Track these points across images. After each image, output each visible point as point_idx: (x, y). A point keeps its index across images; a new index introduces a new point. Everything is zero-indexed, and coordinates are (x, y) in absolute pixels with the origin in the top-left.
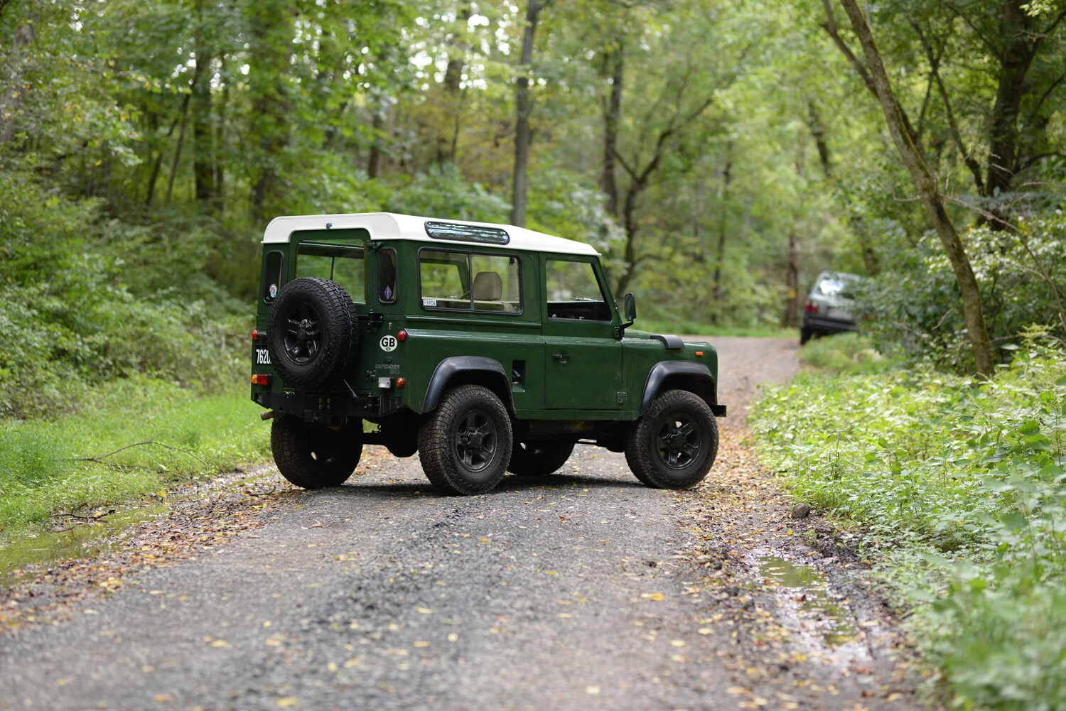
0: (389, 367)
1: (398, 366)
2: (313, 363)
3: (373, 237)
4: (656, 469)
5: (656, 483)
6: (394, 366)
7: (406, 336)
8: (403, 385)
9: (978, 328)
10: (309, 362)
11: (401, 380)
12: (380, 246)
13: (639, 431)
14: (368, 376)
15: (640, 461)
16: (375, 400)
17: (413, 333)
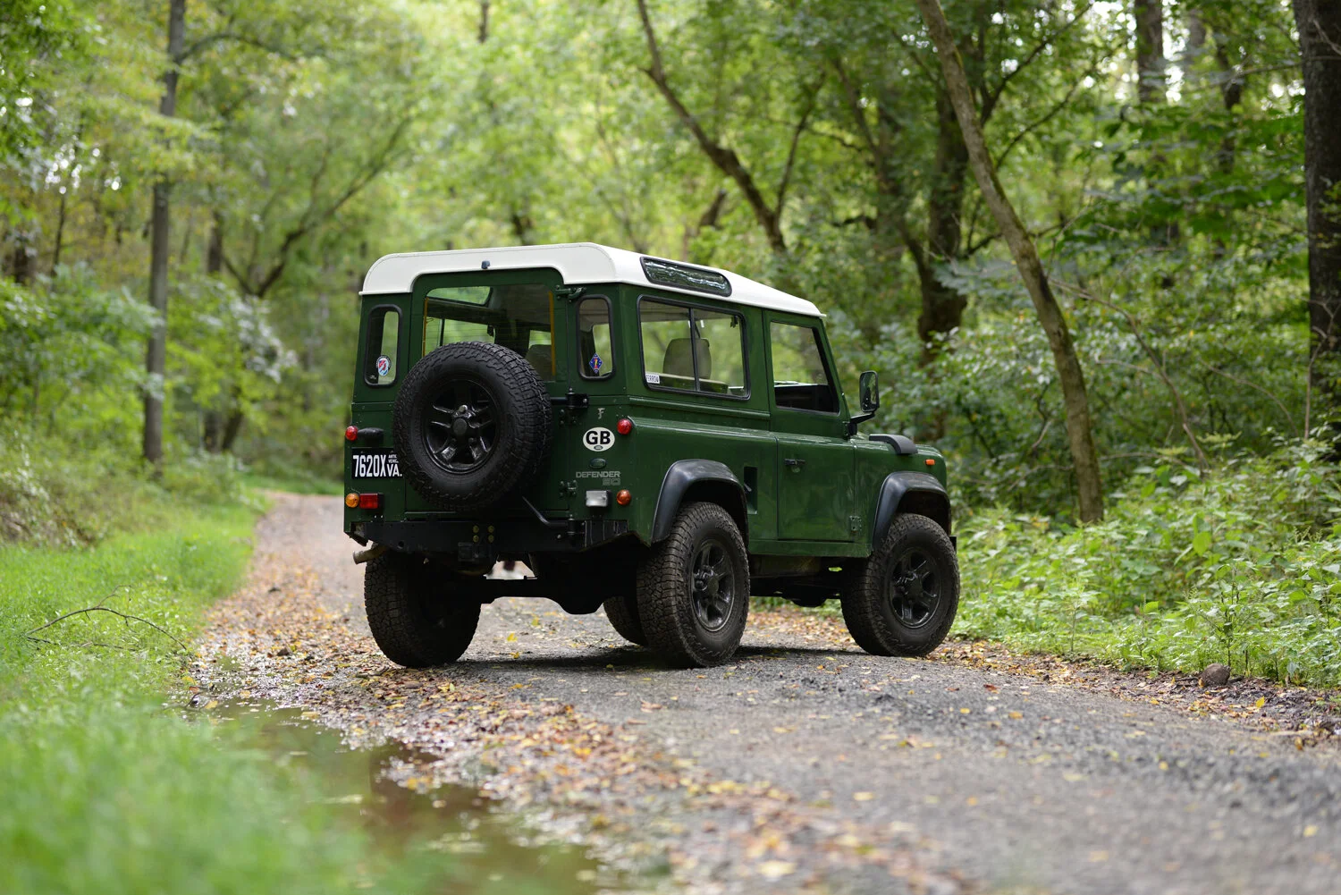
0: (602, 475)
1: (618, 473)
2: (485, 472)
3: (567, 281)
4: (889, 627)
5: (888, 648)
6: (610, 474)
7: (631, 427)
8: (627, 503)
9: (1086, 445)
10: (471, 471)
11: (624, 493)
12: (582, 293)
13: (868, 572)
14: (565, 489)
15: (870, 616)
16: (577, 525)
17: (642, 423)
